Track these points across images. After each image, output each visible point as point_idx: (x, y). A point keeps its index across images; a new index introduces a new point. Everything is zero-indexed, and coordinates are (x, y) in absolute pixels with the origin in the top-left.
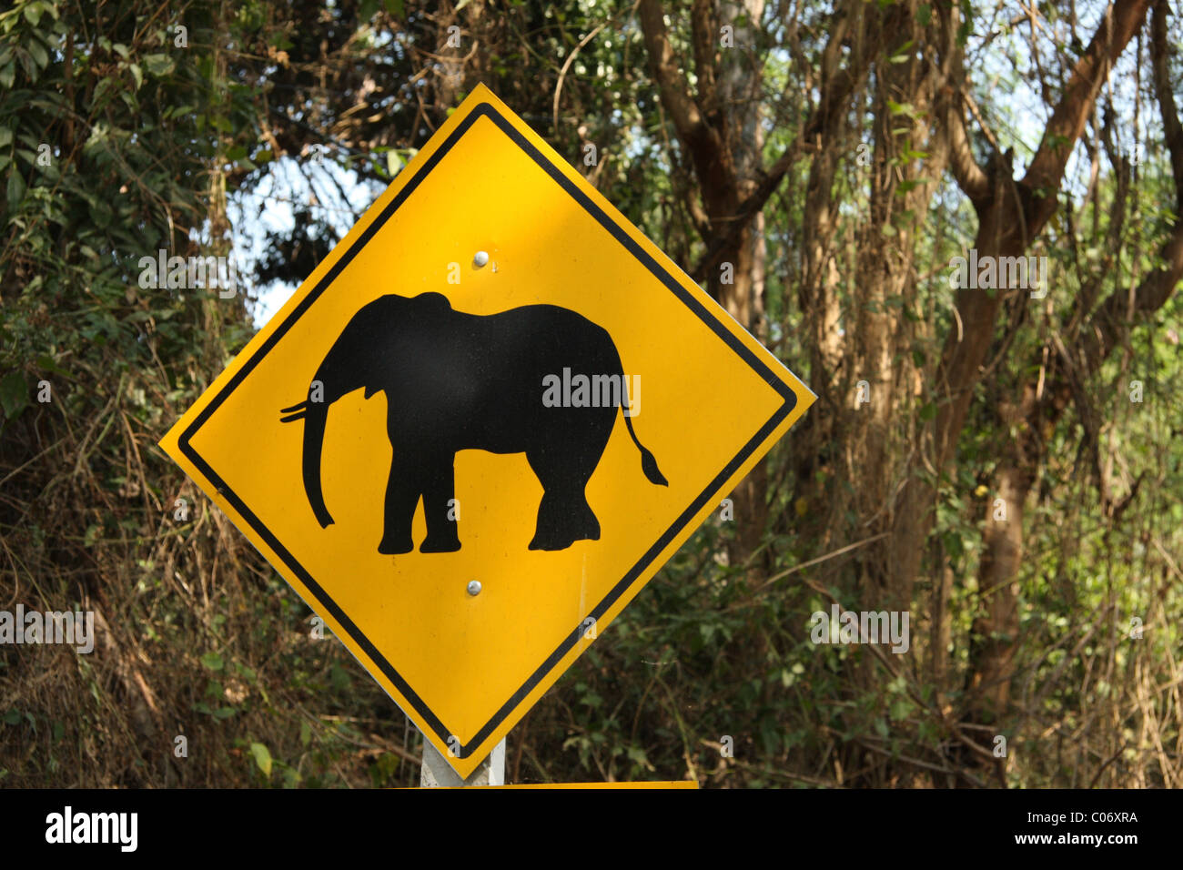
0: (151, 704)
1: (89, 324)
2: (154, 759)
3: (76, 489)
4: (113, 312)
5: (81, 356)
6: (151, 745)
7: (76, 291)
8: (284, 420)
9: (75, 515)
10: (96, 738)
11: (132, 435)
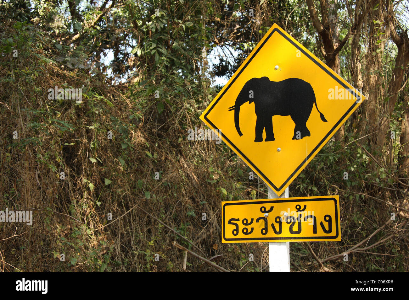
0: (196, 180)
1: (176, 89)
2: (198, 193)
3: (176, 129)
4: (182, 86)
5: (175, 97)
6: (197, 190)
7: (173, 82)
8: (229, 110)
9: (175, 135)
10: (184, 188)
11: (188, 116)
